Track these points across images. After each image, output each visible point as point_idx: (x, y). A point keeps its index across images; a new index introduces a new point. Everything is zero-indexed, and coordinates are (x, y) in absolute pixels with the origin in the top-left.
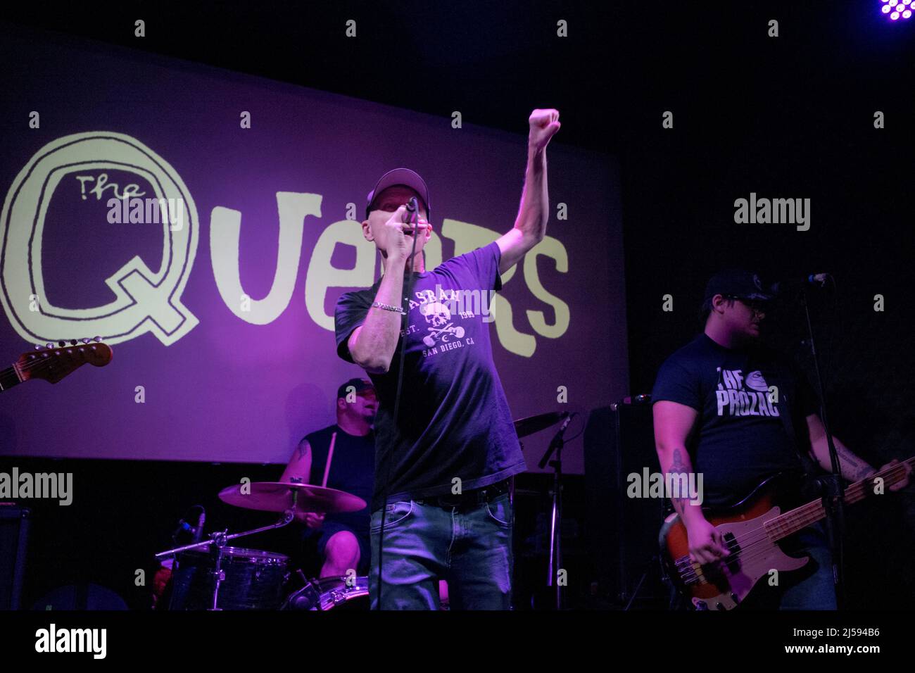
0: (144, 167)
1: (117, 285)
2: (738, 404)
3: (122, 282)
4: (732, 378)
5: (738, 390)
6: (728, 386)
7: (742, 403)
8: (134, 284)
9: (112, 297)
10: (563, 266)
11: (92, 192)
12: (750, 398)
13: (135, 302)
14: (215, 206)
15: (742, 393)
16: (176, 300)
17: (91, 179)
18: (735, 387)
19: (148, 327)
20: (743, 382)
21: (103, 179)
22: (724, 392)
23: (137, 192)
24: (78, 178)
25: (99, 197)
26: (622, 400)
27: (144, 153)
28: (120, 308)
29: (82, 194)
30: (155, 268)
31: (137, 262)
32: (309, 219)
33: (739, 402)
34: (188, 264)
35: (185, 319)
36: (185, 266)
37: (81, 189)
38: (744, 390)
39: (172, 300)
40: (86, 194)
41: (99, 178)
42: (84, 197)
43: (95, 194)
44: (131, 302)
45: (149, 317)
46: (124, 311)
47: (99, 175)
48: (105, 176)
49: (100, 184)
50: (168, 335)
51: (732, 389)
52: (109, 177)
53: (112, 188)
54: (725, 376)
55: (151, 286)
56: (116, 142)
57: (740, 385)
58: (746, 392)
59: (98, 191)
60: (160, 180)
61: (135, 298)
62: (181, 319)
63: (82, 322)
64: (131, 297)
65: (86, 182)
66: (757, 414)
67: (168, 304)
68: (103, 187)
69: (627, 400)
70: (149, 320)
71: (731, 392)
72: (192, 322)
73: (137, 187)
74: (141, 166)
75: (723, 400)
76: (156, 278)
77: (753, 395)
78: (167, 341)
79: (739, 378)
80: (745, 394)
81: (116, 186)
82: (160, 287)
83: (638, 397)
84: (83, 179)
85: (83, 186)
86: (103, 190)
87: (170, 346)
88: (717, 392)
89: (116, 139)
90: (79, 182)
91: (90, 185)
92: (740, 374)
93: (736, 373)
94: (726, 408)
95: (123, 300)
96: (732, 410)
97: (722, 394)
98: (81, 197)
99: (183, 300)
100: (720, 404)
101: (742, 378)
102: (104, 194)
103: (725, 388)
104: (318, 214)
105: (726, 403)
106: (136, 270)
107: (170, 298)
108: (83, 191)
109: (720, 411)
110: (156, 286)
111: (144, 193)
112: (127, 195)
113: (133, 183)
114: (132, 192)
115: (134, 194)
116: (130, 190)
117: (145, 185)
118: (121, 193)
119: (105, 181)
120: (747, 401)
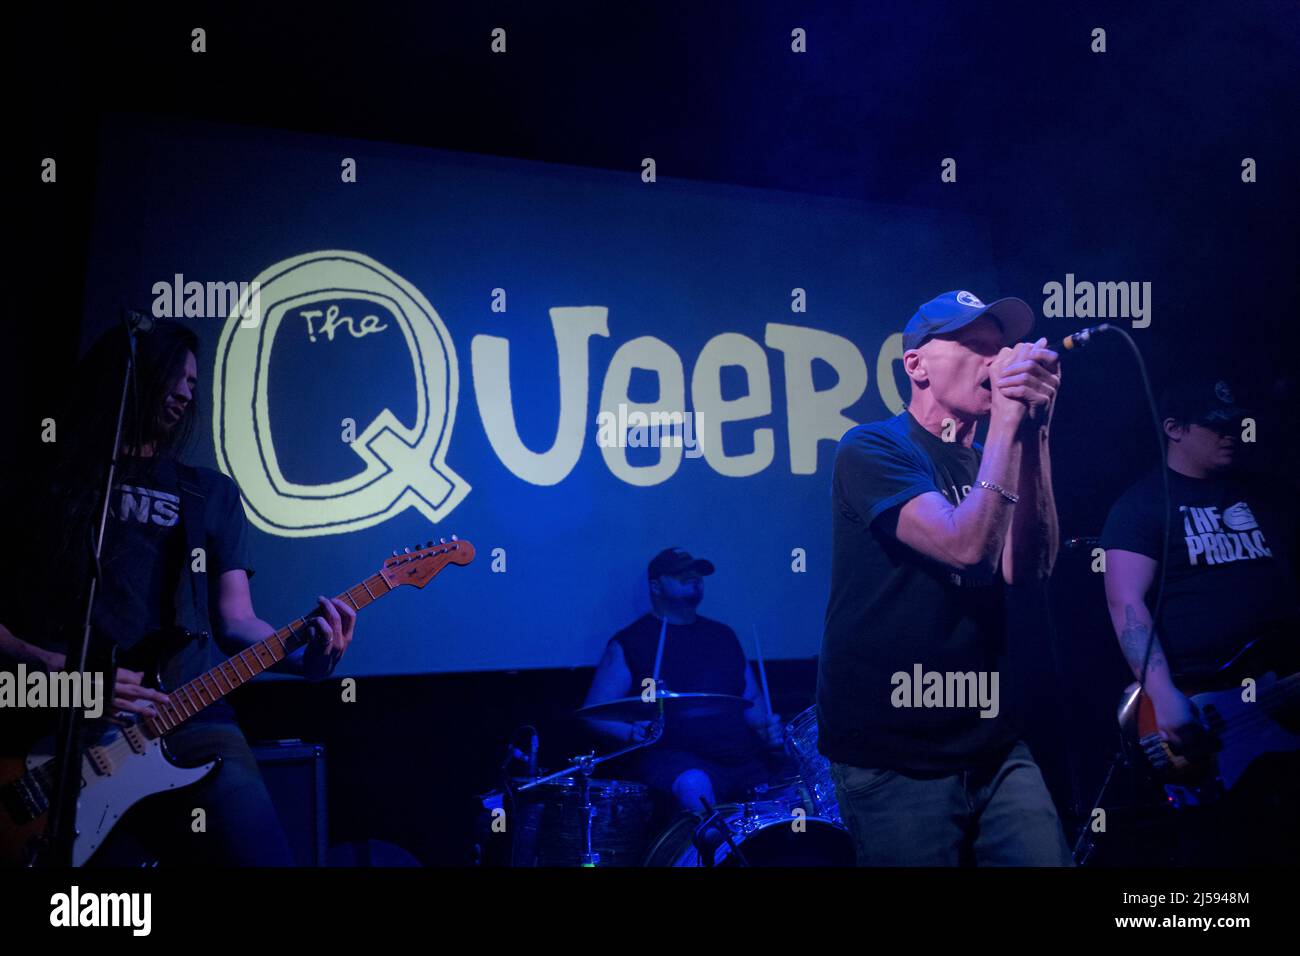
0: (383, 293)
1: (366, 448)
2: (1216, 549)
3: (372, 445)
4: (1204, 517)
5: (1214, 533)
6: (1200, 529)
7: (1222, 548)
8: (386, 446)
9: (360, 466)
11: (322, 330)
12: (1232, 540)
13: (390, 470)
14: (474, 335)
15: (1219, 536)
16: (440, 462)
17: (318, 314)
18: (1209, 529)
19: (410, 500)
20: (1220, 522)
21: (333, 313)
22: (1196, 538)
23: (378, 326)
24: (303, 314)
25: (331, 336)
27: (380, 273)
28: (372, 479)
29: (309, 335)
30: (409, 421)
31: (386, 418)
32: (595, 341)
33: (1218, 547)
35: (453, 486)
37: (307, 329)
38: (1221, 532)
39: (436, 463)
41: (329, 312)
42: (313, 339)
43: (326, 333)
44: (385, 470)
45: (409, 487)
47: (328, 308)
48: (335, 308)
49: (330, 319)
50: (435, 508)
51: (1206, 532)
52: (340, 310)
53: (345, 324)
54: (1195, 515)
55: (407, 447)
56: (344, 262)
57: (1216, 526)
59: (329, 328)
60: (403, 307)
61: (389, 464)
62: (448, 486)
63: (328, 501)
64: (385, 464)
65: (314, 319)
66: (1245, 557)
67: (431, 469)
68: (334, 323)
70: (409, 492)
71: (1205, 537)
72: (463, 489)
73: (376, 320)
75: (1196, 547)
76: (411, 436)
78: (435, 517)
79: (1214, 518)
80: (1224, 536)
81: (350, 321)
82: (418, 447)
84: (308, 315)
85: (310, 325)
86: (334, 327)
87: (440, 523)
89: (343, 259)
90: (304, 319)
91: (319, 322)
92: (1215, 512)
93: (1209, 510)
94: (1201, 557)
95: (374, 468)
97: (1194, 541)
98: (309, 340)
99: (449, 461)
100: (1193, 553)
101: (1218, 516)
102: (337, 331)
103: (1196, 533)
104: (605, 333)
105: (1199, 550)
106: (386, 428)
107: (432, 460)
108: (311, 331)
109: (1194, 561)
110: (413, 447)
111: (385, 326)
112: (365, 331)
113: (369, 314)
114: (370, 327)
115: (373, 329)
116: (369, 323)
117: (385, 316)
118: (357, 329)
119: (336, 314)
120: (1229, 545)
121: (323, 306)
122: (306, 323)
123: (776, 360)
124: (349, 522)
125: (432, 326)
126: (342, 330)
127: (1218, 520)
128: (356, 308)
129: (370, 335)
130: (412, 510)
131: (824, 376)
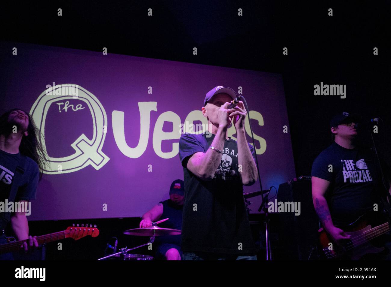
0: (84, 97)
1: (76, 146)
2: (353, 177)
3: (78, 145)
4: (349, 164)
5: (353, 171)
6: (348, 169)
7: (355, 177)
8: (82, 145)
10: (261, 123)
11: (63, 109)
12: (358, 174)
13: (83, 153)
14: (113, 110)
16: (100, 151)
17: (62, 104)
18: (351, 169)
19: (89, 163)
20: (355, 167)
21: (67, 103)
22: (346, 172)
23: (81, 107)
24: (57, 104)
25: (66, 111)
26: (293, 180)
27: (83, 91)
28: (77, 156)
29: (59, 110)
30: (90, 138)
31: (83, 136)
32: (152, 113)
33: (354, 176)
34: (104, 135)
35: (104, 158)
36: (103, 136)
38: (355, 170)
39: (98, 151)
40: (61, 110)
41: (66, 103)
42: (60, 111)
43: (65, 110)
44: (81, 153)
45: (89, 159)
46: (79, 157)
47: (66, 102)
48: (68, 102)
49: (66, 105)
50: (98, 165)
51: (350, 170)
52: (70, 102)
53: (71, 107)
55: (89, 146)
57: (353, 168)
59: (66, 108)
60: (90, 102)
61: (83, 151)
62: (102, 158)
64: (82, 151)
65: (61, 105)
66: (362, 181)
67: (97, 153)
68: (67, 106)
69: (295, 179)
70: (89, 160)
71: (349, 172)
72: (107, 159)
73: (81, 105)
74: (82, 97)
75: (346, 176)
76: (91, 142)
77: (360, 172)
78: (97, 168)
79: (353, 165)
80: (356, 172)
81: (73, 106)
82: (93, 146)
83: (299, 178)
84: (59, 104)
85: (60, 107)
87: (99, 170)
88: (343, 172)
90: (58, 105)
91: (62, 106)
92: (353, 163)
94: (348, 179)
95: (78, 152)
96: (351, 181)
97: (346, 173)
99: (103, 150)
100: (345, 178)
101: (354, 164)
102: (68, 109)
103: (346, 170)
104: (156, 110)
105: (348, 177)
106: (83, 140)
107: (97, 150)
108: (60, 109)
109: (345, 181)
110: (91, 146)
111: (84, 108)
112: (77, 109)
113: (79, 104)
114: (79, 108)
115: (80, 108)
116: (78, 107)
117: (84, 104)
118: (75, 108)
119: (68, 104)
120: (357, 175)
121: (64, 101)
122: (58, 106)
124: (69, 169)
125: (99, 108)
126: (70, 109)
127: (354, 166)
128: (75, 102)
129: (79, 110)
130: (90, 166)
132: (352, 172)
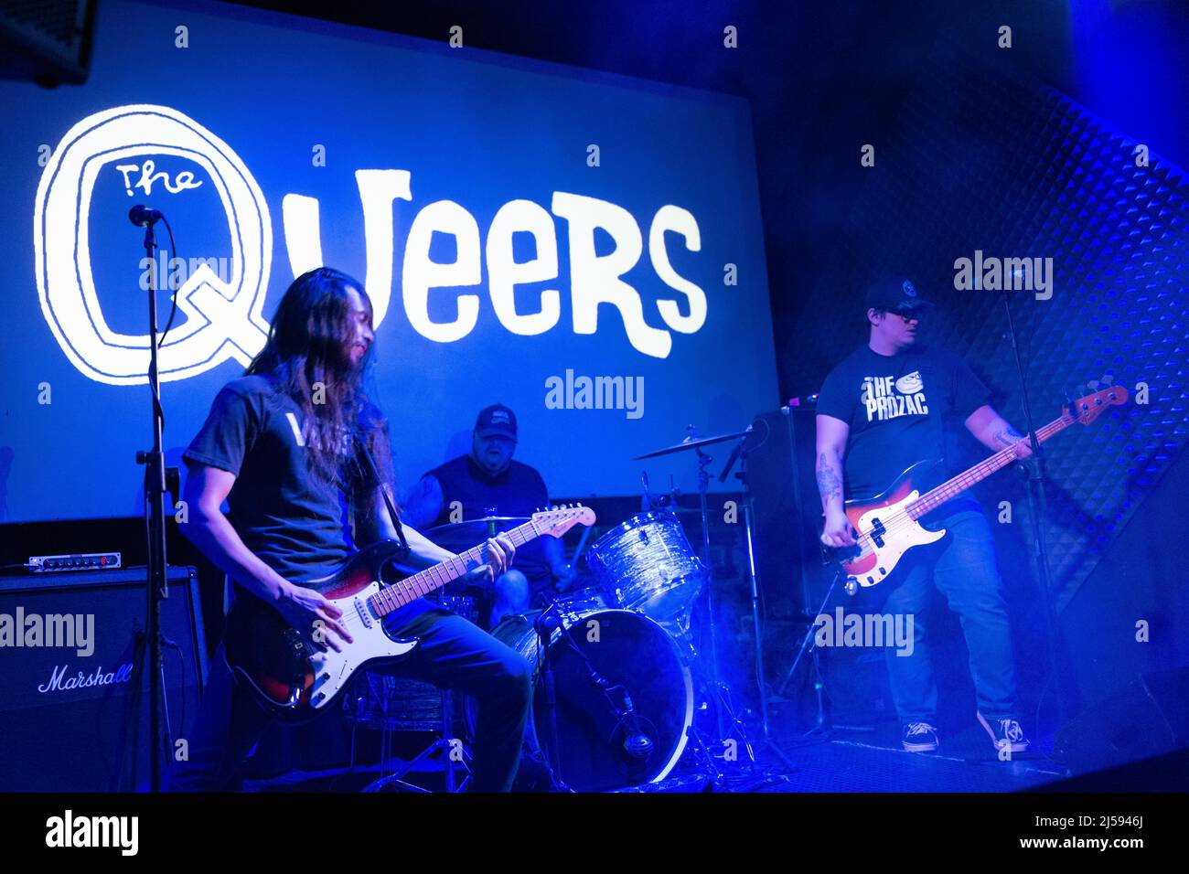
0: (197, 150)
1: (186, 303)
2: (886, 409)
3: (190, 298)
4: (883, 384)
5: (887, 396)
9: (181, 317)
10: (694, 244)
11: (138, 185)
12: (899, 402)
13: (209, 323)
14: (285, 194)
17: (135, 168)
19: (229, 351)
20: (894, 389)
23: (193, 182)
25: (148, 191)
27: (193, 130)
28: (193, 331)
29: (126, 189)
31: (204, 272)
32: (399, 204)
33: (888, 407)
36: (261, 273)
37: (124, 182)
38: (892, 395)
39: (252, 316)
41: (144, 166)
42: (130, 193)
43: (142, 187)
44: (205, 322)
45: (228, 339)
46: (199, 334)
47: (142, 163)
48: (150, 163)
49: (146, 174)
52: (155, 165)
53: (162, 178)
54: (877, 383)
55: (226, 301)
56: (157, 117)
57: (889, 391)
58: (895, 397)
59: (146, 183)
60: (215, 164)
61: (208, 316)
62: (265, 339)
64: (205, 316)
65: (130, 173)
66: (905, 414)
67: (248, 322)
68: (150, 178)
70: (229, 343)
71: (880, 400)
74: (191, 149)
75: (873, 406)
76: (230, 290)
77: (902, 399)
79: (889, 385)
81: (166, 176)
82: (235, 301)
84: (125, 169)
85: (126, 179)
86: (150, 182)
88: (867, 400)
89: (156, 114)
90: (121, 172)
91: (135, 177)
92: (891, 380)
93: (886, 379)
94: (875, 414)
95: (194, 321)
97: (872, 402)
98: (126, 193)
99: (265, 316)
100: (870, 412)
101: (892, 384)
102: (153, 185)
103: (874, 396)
104: (408, 196)
105: (874, 410)
106: (205, 282)
107: (249, 314)
108: (128, 185)
109: (870, 418)
110: (231, 301)
111: (200, 183)
112: (181, 187)
113: (184, 170)
114: (185, 182)
115: (188, 185)
116: (183, 180)
117: (200, 173)
118: (173, 184)
119: (152, 169)
120: (895, 405)
121: (139, 160)
122: (123, 177)
123: (561, 226)
124: (173, 371)
125: (244, 184)
126: (158, 185)
127: (891, 387)
128: (170, 164)
129: (185, 191)
130: (232, 361)
131: (604, 244)
132: (884, 398)
